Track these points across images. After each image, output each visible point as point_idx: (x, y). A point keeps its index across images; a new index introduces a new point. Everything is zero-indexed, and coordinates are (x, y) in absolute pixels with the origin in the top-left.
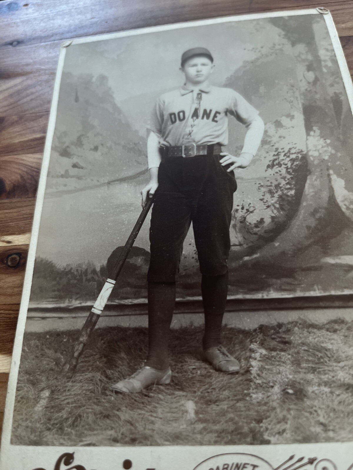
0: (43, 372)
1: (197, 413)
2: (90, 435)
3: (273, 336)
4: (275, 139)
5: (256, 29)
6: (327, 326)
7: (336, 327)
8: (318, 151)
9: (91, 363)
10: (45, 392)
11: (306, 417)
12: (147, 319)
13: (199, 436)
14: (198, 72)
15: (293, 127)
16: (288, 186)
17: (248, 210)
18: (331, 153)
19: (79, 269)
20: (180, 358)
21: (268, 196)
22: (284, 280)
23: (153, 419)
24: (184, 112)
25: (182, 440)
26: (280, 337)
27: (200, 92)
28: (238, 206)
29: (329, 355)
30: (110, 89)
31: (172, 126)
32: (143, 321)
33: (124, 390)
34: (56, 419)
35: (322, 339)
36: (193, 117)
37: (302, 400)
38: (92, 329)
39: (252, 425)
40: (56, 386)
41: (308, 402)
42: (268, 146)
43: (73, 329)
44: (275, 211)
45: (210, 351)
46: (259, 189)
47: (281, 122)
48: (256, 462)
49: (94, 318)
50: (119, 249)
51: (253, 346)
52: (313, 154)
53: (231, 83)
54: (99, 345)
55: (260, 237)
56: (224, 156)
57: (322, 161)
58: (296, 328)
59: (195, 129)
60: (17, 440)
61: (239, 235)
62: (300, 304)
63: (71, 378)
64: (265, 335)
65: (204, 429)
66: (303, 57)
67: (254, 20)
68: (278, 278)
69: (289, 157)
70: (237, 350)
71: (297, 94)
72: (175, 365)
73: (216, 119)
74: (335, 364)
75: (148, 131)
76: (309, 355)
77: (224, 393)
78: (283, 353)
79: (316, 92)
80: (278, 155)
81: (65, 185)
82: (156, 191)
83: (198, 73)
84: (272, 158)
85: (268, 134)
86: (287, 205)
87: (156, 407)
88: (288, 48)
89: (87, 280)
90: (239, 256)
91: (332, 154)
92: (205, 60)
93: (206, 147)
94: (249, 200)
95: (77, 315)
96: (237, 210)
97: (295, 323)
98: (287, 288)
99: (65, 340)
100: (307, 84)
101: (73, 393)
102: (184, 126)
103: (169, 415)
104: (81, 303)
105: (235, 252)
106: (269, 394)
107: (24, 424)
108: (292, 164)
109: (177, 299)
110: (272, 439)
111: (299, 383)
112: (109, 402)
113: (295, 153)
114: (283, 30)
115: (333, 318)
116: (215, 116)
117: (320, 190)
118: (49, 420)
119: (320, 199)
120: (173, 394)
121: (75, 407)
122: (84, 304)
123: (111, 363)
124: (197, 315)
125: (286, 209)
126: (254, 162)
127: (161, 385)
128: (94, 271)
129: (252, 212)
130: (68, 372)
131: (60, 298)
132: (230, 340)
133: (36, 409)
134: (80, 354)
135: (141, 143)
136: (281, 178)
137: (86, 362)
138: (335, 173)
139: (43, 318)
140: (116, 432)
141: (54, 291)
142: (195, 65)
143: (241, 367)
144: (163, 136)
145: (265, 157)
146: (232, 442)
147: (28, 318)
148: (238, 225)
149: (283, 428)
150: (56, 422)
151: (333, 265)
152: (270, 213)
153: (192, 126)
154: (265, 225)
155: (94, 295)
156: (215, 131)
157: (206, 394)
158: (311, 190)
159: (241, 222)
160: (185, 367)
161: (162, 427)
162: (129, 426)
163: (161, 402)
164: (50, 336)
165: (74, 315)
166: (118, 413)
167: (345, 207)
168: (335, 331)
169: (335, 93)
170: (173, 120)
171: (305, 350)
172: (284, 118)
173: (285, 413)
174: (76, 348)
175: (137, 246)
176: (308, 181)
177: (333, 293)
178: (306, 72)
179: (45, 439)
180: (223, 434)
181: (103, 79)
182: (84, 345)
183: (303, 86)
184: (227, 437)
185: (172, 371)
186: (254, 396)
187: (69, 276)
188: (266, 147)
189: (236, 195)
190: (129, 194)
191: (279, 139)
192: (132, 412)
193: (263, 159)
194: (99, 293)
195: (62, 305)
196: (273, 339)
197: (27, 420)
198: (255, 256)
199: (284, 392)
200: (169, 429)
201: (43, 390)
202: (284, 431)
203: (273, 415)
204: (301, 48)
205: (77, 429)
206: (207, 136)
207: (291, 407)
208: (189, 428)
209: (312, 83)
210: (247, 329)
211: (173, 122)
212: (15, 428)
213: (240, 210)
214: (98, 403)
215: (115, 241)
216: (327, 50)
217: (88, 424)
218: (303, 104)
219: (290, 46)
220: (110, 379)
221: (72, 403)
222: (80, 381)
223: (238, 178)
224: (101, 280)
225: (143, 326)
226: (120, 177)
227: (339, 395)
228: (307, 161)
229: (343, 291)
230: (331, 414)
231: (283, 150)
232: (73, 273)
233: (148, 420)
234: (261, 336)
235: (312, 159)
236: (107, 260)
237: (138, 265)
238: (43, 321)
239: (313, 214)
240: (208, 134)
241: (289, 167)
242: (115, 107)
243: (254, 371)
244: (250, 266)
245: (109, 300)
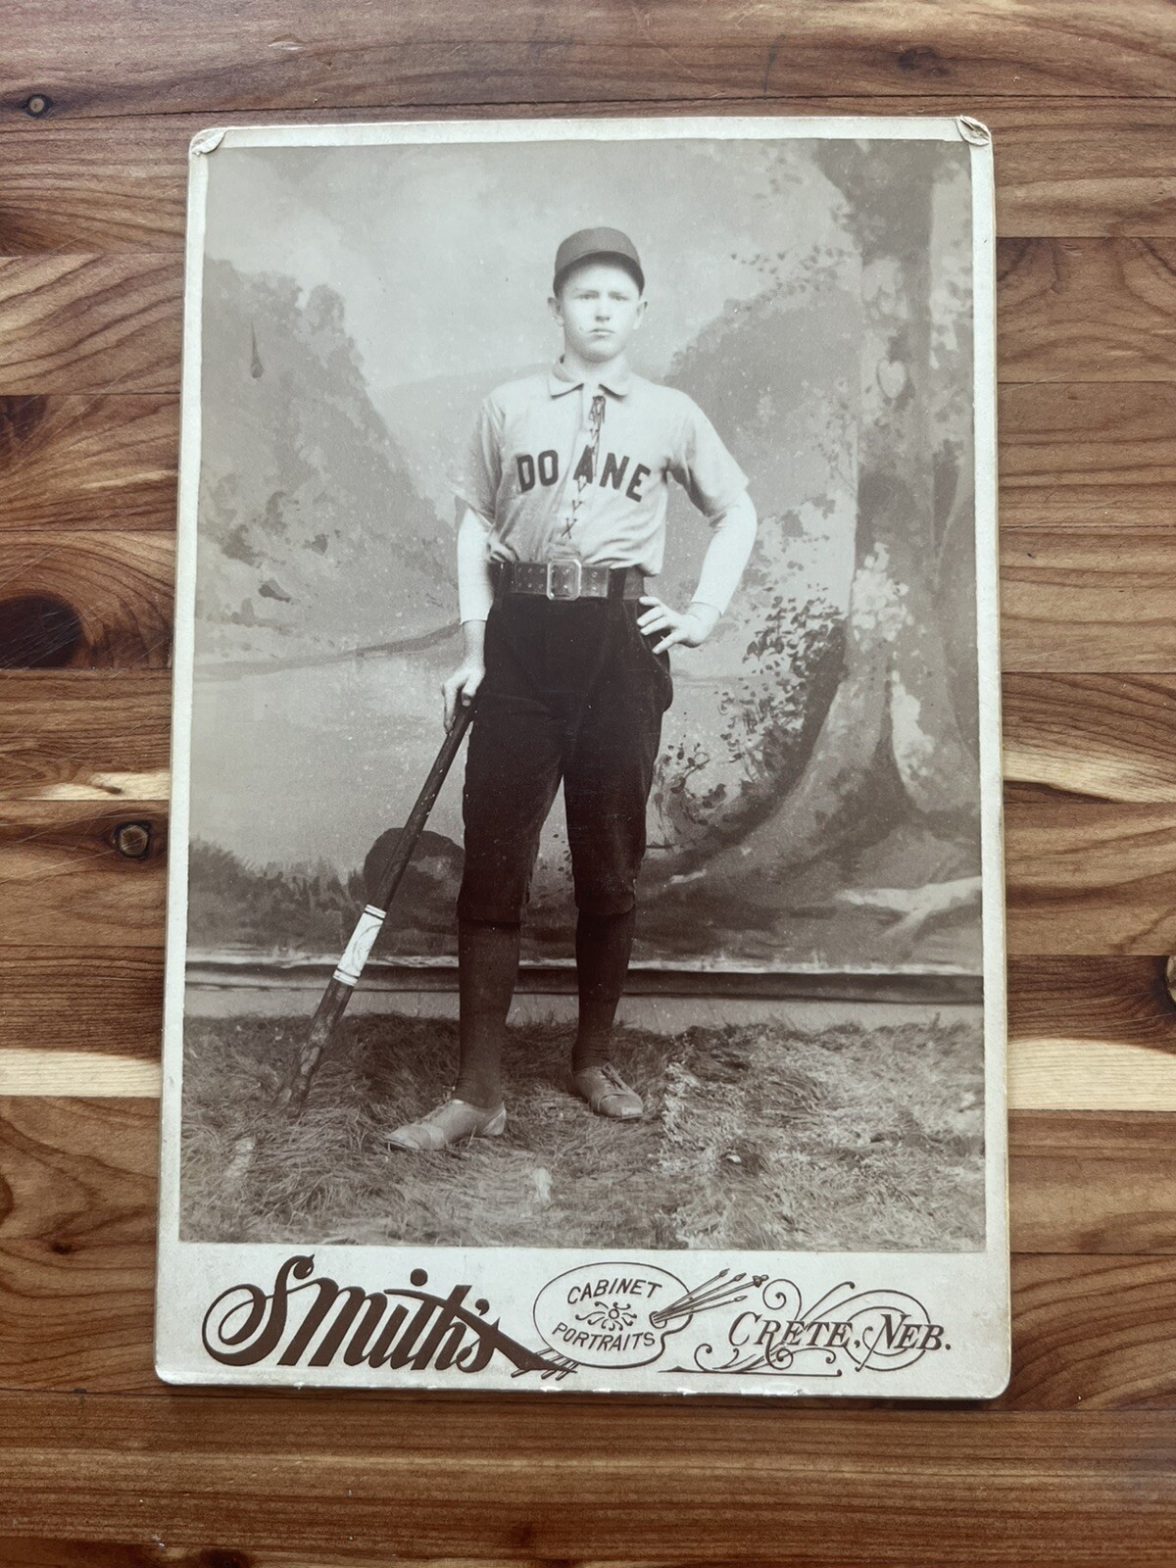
0: (235, 1102)
1: (553, 1191)
2: (345, 1225)
3: (715, 1052)
4: (776, 571)
5: (773, 182)
6: (825, 1038)
7: (843, 1040)
8: (876, 615)
9: (338, 1089)
10: (243, 1141)
11: (758, 1205)
12: (458, 1003)
13: (556, 1233)
14: (598, 318)
15: (827, 538)
16: (791, 707)
17: (691, 761)
18: (904, 623)
19: (299, 876)
20: (524, 1085)
21: (741, 727)
22: (752, 933)
23: (468, 1199)
25: (523, 1237)
26: (728, 1055)
27: (601, 393)
28: (671, 747)
29: (819, 1095)
30: (351, 342)
31: (522, 497)
32: (447, 1006)
33: (410, 1144)
34: (271, 1194)
35: (810, 1062)
36: (576, 477)
37: (755, 1175)
38: (336, 1018)
39: (657, 1215)
40: (267, 1132)
41: (765, 1179)
42: (760, 588)
43: (294, 1014)
44: (753, 770)
45: (586, 1074)
46: (723, 708)
47: (801, 518)
48: (658, 1278)
49: (341, 994)
50: (391, 834)
51: (671, 1069)
52: (863, 621)
53: (684, 377)
54: (354, 1052)
55: (714, 832)
56: (650, 607)
57: (880, 646)
58: (763, 1039)
59: (581, 515)
60: (193, 1231)
61: (667, 822)
62: (776, 989)
63: (297, 1116)
64: (698, 1048)
65: (567, 1219)
66: (887, 307)
67: (772, 142)
68: (738, 929)
69: (803, 625)
70: (642, 1075)
71: (852, 435)
72: (514, 1099)
73: (637, 490)
74: (826, 1112)
75: (460, 506)
76: (779, 1093)
77: (609, 1156)
78: (730, 1086)
79: (900, 435)
80: (778, 617)
81: (247, 647)
82: (479, 690)
83: (599, 325)
84: (763, 626)
85: (762, 552)
86: (780, 757)
87: (473, 1179)
88: (852, 264)
89: (318, 904)
90: (662, 872)
91: (906, 627)
92: (617, 279)
93: (608, 574)
94: (696, 736)
95: (300, 985)
96: (667, 759)
97: (761, 1028)
98: (755, 952)
99: (278, 1038)
100: (882, 405)
101: (303, 1146)
102: (554, 501)
103: (500, 1193)
104: (308, 958)
105: (655, 862)
106: (695, 1162)
107: (206, 1202)
108: (808, 648)
109: (522, 963)
110: (691, 1241)
111: (754, 1144)
112: (380, 1165)
113: (820, 616)
114: (849, 196)
115: (839, 1022)
116: (636, 481)
117: (862, 723)
118: (259, 1194)
119: (857, 745)
120: (509, 1155)
121: (310, 1173)
122: (315, 961)
123: (380, 1089)
124: (564, 998)
125: (777, 766)
126: (719, 631)
127: (486, 1137)
128: (334, 885)
129: (700, 767)
130: (289, 1105)
131: (260, 943)
132: (627, 1053)
133: (228, 1173)
134: (314, 1070)
135: (441, 541)
136: (779, 684)
137: (326, 1085)
138: (903, 679)
139: (224, 987)
140: (395, 1220)
141: (243, 925)
142: (592, 295)
143: (645, 1109)
144: (498, 528)
145: (747, 622)
146: (617, 1244)
147: (188, 984)
148: (667, 797)
149: (713, 1222)
150: (272, 1199)
151: (858, 908)
152: (741, 771)
153: (575, 505)
154: (727, 801)
155: (338, 940)
156: (633, 528)
157: (574, 1158)
158: (842, 722)
159: (674, 790)
160: (535, 1105)
161: (484, 1214)
162: (420, 1211)
163: (483, 1170)
164: (243, 1027)
165: (294, 984)
166: (398, 1187)
167: (908, 771)
168: (838, 1048)
169: (946, 442)
170: (527, 480)
171: (774, 1083)
172: (809, 505)
173: (720, 1196)
174: (303, 1058)
175: (434, 829)
176: (838, 698)
177: (848, 969)
178: (886, 363)
179: (252, 1231)
180: (601, 1230)
181: (329, 303)
182: (322, 1051)
183: (871, 408)
184: (609, 1235)
185: (508, 1110)
186: (665, 1164)
187: (277, 891)
188: (755, 590)
189: (669, 718)
190: (413, 690)
191: (789, 571)
192: (425, 1186)
193: (741, 625)
194: (349, 937)
195: (265, 960)
196: (715, 1057)
197: (210, 1194)
198: (696, 875)
199: (724, 1160)
200: (498, 1218)
201: (238, 1137)
202: (714, 1227)
203: (697, 1200)
204: (886, 271)
205: (318, 1212)
206: (613, 541)
207: (733, 1186)
208: (538, 1218)
209: (894, 403)
210: (663, 1033)
211: (526, 487)
212: (187, 1211)
213: (675, 759)
214: (357, 1167)
215: (380, 812)
216: (954, 290)
217: (339, 1205)
218: (862, 469)
219: (859, 260)
220: (380, 1121)
221: (304, 1165)
222: (318, 1124)
223: (678, 674)
224: (352, 907)
225: (449, 1017)
226: (388, 640)
227: (824, 1169)
228: (844, 640)
229: (869, 968)
230: (805, 1203)
231: (792, 604)
232: (284, 886)
233: (459, 1201)
234: (690, 1049)
235: (857, 635)
236: (363, 858)
237: (437, 877)
238: (223, 993)
239: (835, 784)
240: (615, 537)
241: (800, 654)
242: (365, 404)
243: (670, 1118)
244: (683, 897)
245: (371, 954)
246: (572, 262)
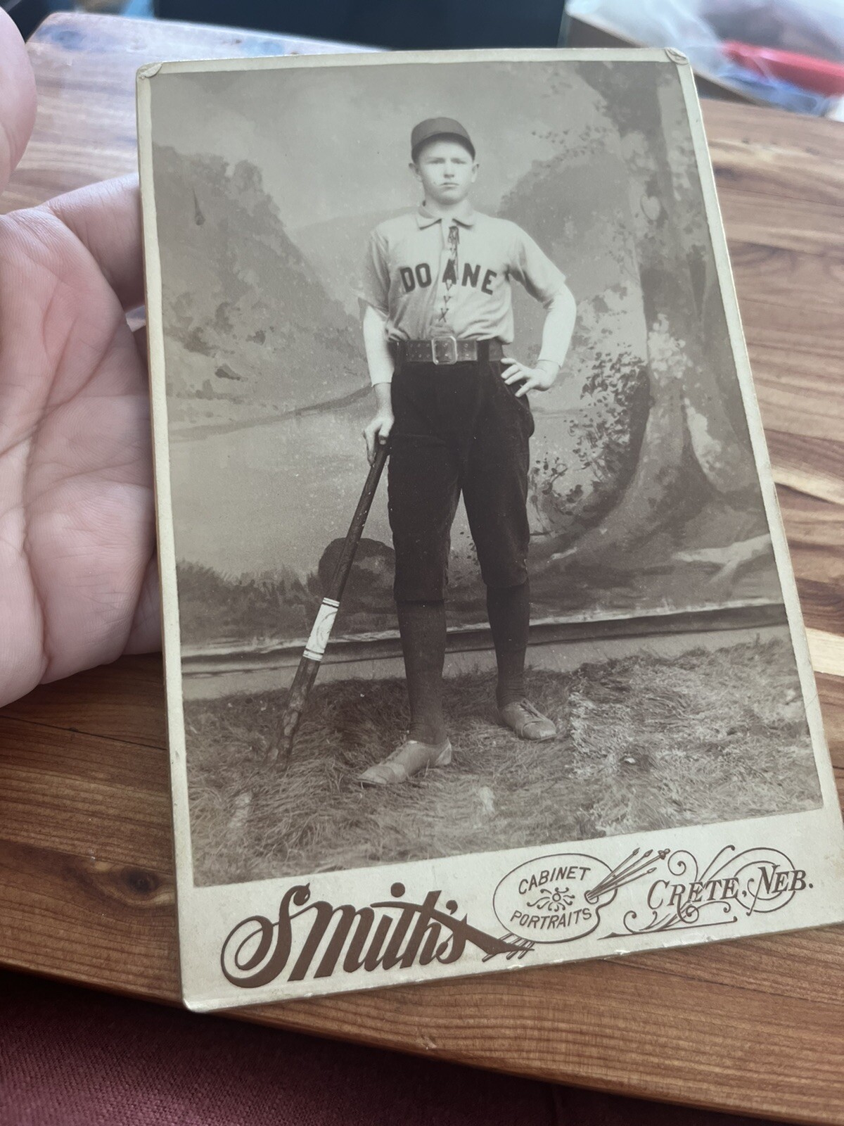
0: (231, 765)
1: (496, 804)
2: (332, 855)
3: (603, 681)
4: (594, 335)
5: (553, 87)
6: (681, 661)
7: (694, 661)
8: (667, 361)
9: (316, 743)
10: (241, 797)
11: (654, 795)
12: (404, 665)
13: (502, 837)
14: (446, 176)
15: (625, 312)
16: (619, 427)
17: (554, 471)
18: (686, 366)
19: (268, 581)
20: (462, 723)
21: (587, 444)
22: (617, 590)
23: (430, 819)
24: (426, 266)
25: (477, 844)
26: (613, 682)
27: (454, 224)
28: (538, 462)
29: (685, 705)
30: (269, 198)
31: (406, 296)
32: (396, 669)
33: (379, 780)
34: (269, 837)
35: (674, 681)
36: (445, 279)
37: (648, 771)
38: (309, 688)
39: (579, 813)
40: (261, 786)
41: (655, 774)
42: (584, 348)
43: (274, 688)
44: (599, 473)
45: (509, 709)
46: (572, 431)
47: (605, 300)
48: (586, 863)
49: (310, 668)
50: (337, 544)
51: (572, 697)
52: (659, 366)
53: (512, 210)
54: (326, 712)
55: (578, 519)
56: (509, 365)
57: (673, 382)
58: (637, 667)
59: (451, 305)
60: (205, 878)
61: (543, 515)
62: (641, 629)
63: (284, 770)
64: (590, 679)
65: (510, 825)
66: (641, 162)
67: (548, 63)
68: (606, 588)
69: (619, 370)
70: (551, 705)
71: (631, 244)
72: (457, 735)
73: (488, 287)
74: (691, 716)
75: (363, 305)
76: (655, 706)
77: (535, 771)
78: (618, 706)
79: (663, 244)
80: (601, 366)
81: (209, 415)
82: (391, 432)
83: (447, 180)
84: (591, 373)
85: (583, 323)
86: (617, 462)
87: (432, 802)
88: (613, 137)
89: (285, 601)
90: (545, 553)
91: (688, 369)
92: (455, 150)
93: (475, 345)
94: (555, 453)
95: (277, 665)
96: (537, 471)
97: (634, 659)
98: (621, 603)
99: (263, 709)
100: (648, 225)
101: (292, 794)
102: (430, 297)
103: (455, 811)
104: (281, 643)
105: (538, 545)
106: (601, 767)
107: (214, 851)
108: (625, 386)
109: (449, 630)
110: (608, 829)
111: (643, 748)
112: (356, 801)
113: (629, 364)
114: (604, 95)
115: (690, 648)
116: (487, 281)
117: (670, 435)
118: (259, 839)
119: (669, 450)
120: (458, 779)
121: (299, 815)
122: (287, 645)
123: (350, 740)
124: (485, 653)
125: (616, 469)
126: (561, 378)
127: (438, 767)
128: (297, 585)
129: (561, 474)
130: (277, 762)
131: (241, 636)
132: (539, 689)
133: (231, 825)
134: (294, 731)
135: (350, 329)
136: (608, 412)
137: (306, 741)
138: (693, 404)
139: (215, 674)
140: (373, 845)
141: (226, 623)
142: (440, 161)
143: (558, 731)
144: (392, 318)
145: (579, 371)
146: (551, 840)
147: (185, 675)
148: (541, 497)
149: (622, 812)
150: (269, 841)
151: (689, 564)
152: (592, 475)
153: (446, 299)
154: (584, 497)
155: (304, 627)
156: (490, 312)
157: (509, 776)
158: (656, 435)
159: (545, 492)
160: (473, 737)
161: (444, 830)
162: (393, 835)
163: (439, 794)
164: (233, 704)
165: (272, 665)
166: (373, 817)
167: (707, 465)
168: (692, 668)
169: (694, 247)
170: (409, 283)
171: (650, 699)
172: (609, 292)
173: (624, 791)
174: (285, 721)
175: (369, 537)
176: (651, 419)
177: (689, 609)
178: (645, 198)
179: (256, 871)
180: (538, 831)
181: (249, 173)
182: (300, 714)
183: (641, 227)
184: (544, 833)
185: (452, 744)
186: (579, 772)
187: (252, 595)
188: (581, 349)
189: (534, 441)
190: (342, 437)
191: (602, 335)
192: (395, 814)
193: (575, 373)
194: (312, 624)
195: (247, 649)
196: (604, 684)
197: (217, 844)
198: (570, 552)
199: (623, 762)
200: (455, 831)
201: (238, 793)
202: (624, 816)
203: (607, 796)
204: (636, 140)
205: (309, 847)
206: (476, 322)
207: (631, 782)
208: (487, 827)
209: (655, 223)
210: (563, 671)
211: (409, 289)
212: (199, 862)
213: (542, 470)
214: (338, 805)
215: (326, 528)
216: (682, 151)
217: (326, 839)
218: (641, 266)
219: (618, 134)
220: (352, 765)
221: (293, 809)
222: (302, 774)
223: (536, 409)
224: (312, 600)
225: (398, 676)
226: (319, 401)
227: (697, 760)
228: (648, 380)
229: (704, 606)
230: (687, 788)
231: (609, 358)
232: (256, 590)
233: (423, 822)
234: (584, 681)
235: (656, 375)
236: (317, 563)
237: (376, 572)
238: (215, 679)
239: (659, 478)
240: (478, 318)
241: (620, 390)
242: (284, 240)
243: (578, 734)
244: (563, 569)
245: (332, 634)
246: (423, 140)
